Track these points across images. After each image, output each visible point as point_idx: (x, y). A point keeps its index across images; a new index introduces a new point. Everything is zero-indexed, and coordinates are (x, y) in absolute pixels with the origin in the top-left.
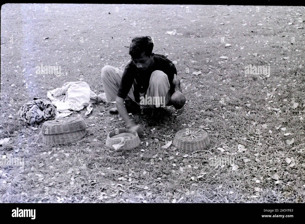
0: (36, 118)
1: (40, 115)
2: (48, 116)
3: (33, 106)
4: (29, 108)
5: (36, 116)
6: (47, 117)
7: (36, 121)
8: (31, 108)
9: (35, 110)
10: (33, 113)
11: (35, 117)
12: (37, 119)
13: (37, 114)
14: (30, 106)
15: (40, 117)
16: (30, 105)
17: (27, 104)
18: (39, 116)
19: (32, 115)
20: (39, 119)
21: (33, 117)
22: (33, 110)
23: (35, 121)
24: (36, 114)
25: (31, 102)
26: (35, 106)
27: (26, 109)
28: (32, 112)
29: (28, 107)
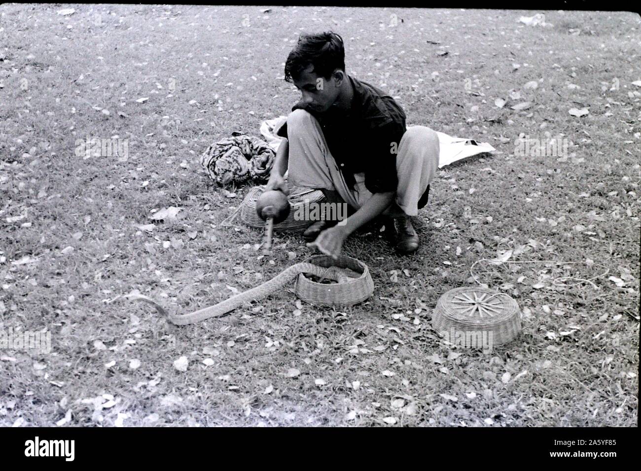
0: (235, 174)
1: (243, 168)
2: (260, 172)
3: (230, 148)
4: (223, 151)
5: (236, 170)
6: (256, 174)
7: (234, 180)
8: (226, 151)
9: (235, 158)
10: (229, 162)
11: (233, 170)
12: (236, 176)
13: (237, 164)
14: (225, 148)
15: (244, 172)
16: (225, 145)
17: (219, 143)
18: (241, 170)
19: (227, 167)
20: (240, 176)
21: (230, 171)
22: (230, 156)
23: (232, 178)
24: (235, 165)
25: (228, 140)
26: (234, 148)
27: (217, 153)
28: (228, 159)
29: (221, 149)
